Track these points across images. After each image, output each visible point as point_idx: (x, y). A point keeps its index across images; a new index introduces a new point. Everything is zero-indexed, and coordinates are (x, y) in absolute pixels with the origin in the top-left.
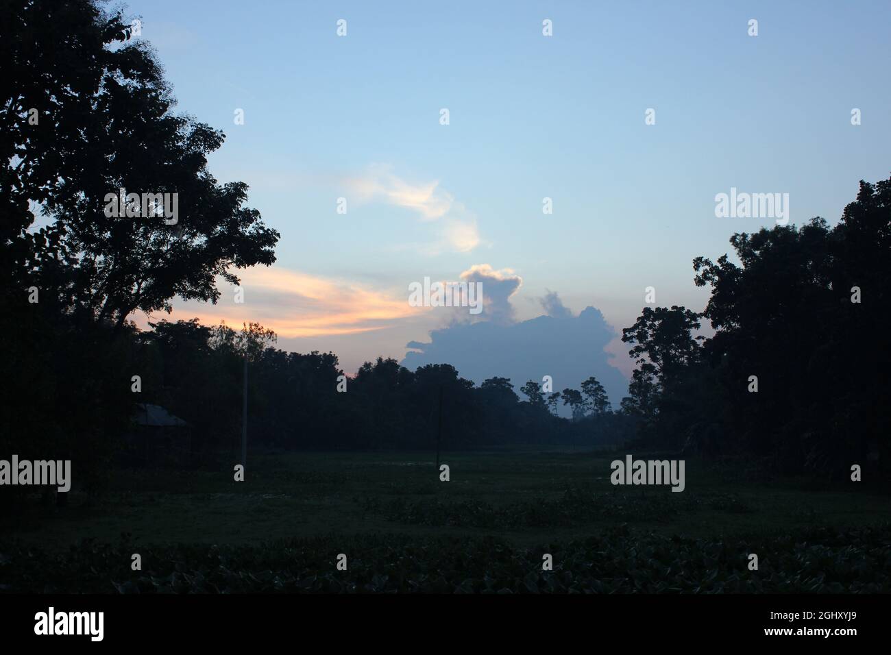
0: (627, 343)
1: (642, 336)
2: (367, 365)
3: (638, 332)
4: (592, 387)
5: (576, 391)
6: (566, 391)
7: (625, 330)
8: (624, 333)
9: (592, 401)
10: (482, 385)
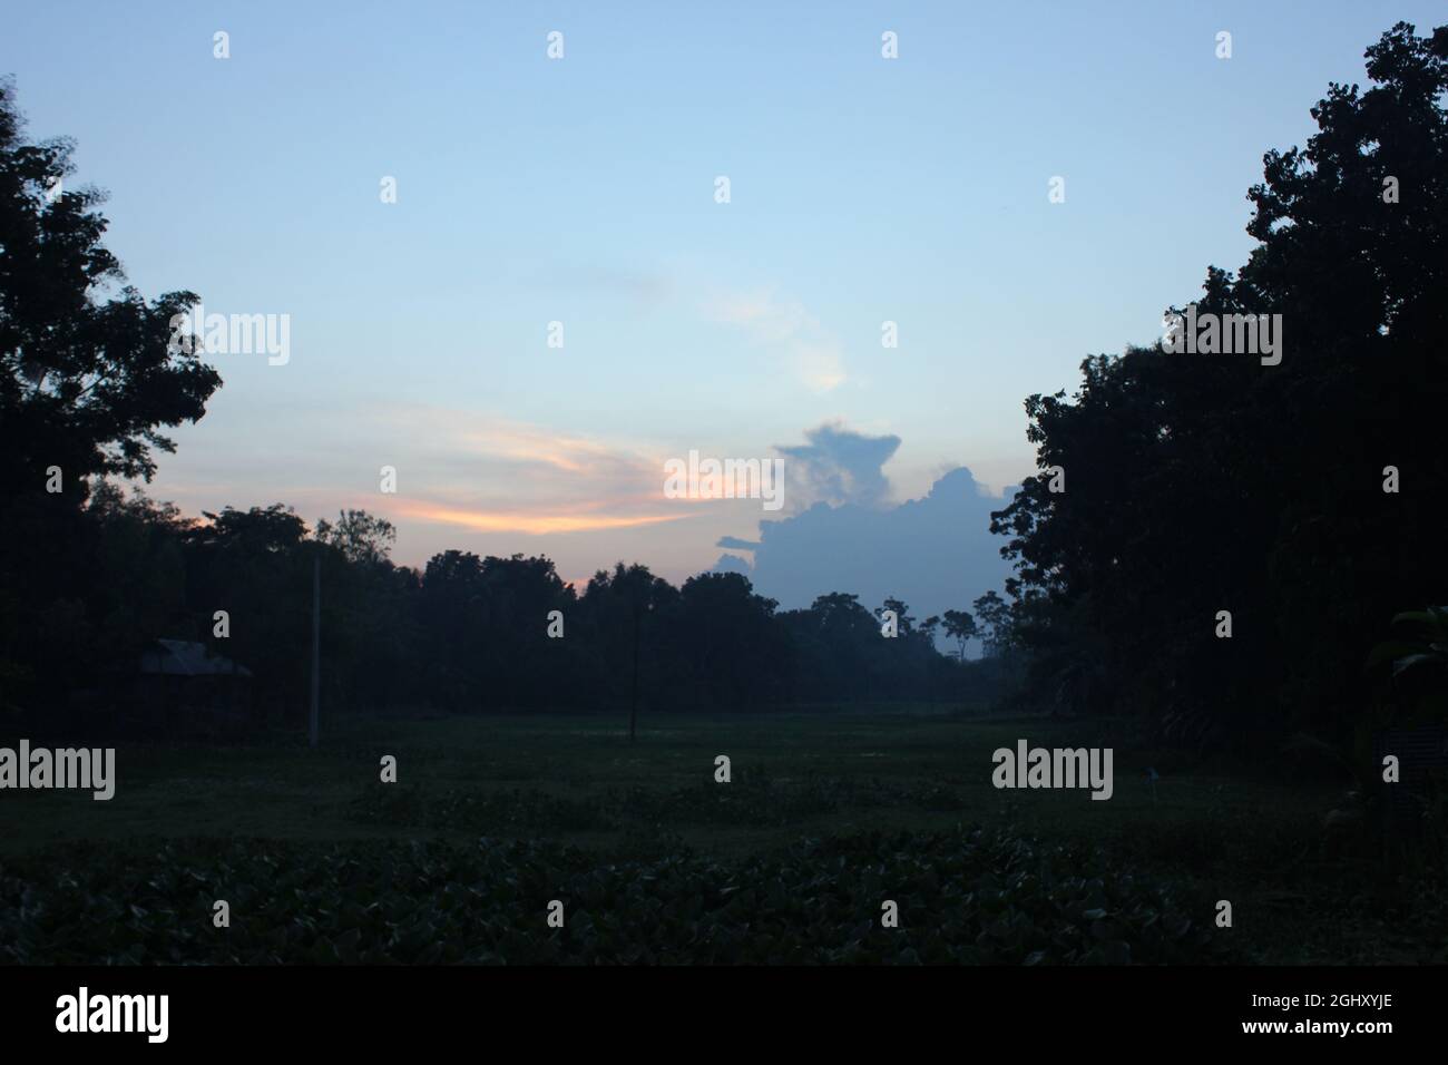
0: (999, 535)
1: (1022, 525)
2: (601, 576)
3: (1017, 518)
4: (991, 607)
5: (965, 614)
6: (950, 615)
7: (995, 515)
8: (993, 519)
9: (992, 630)
10: (813, 606)
